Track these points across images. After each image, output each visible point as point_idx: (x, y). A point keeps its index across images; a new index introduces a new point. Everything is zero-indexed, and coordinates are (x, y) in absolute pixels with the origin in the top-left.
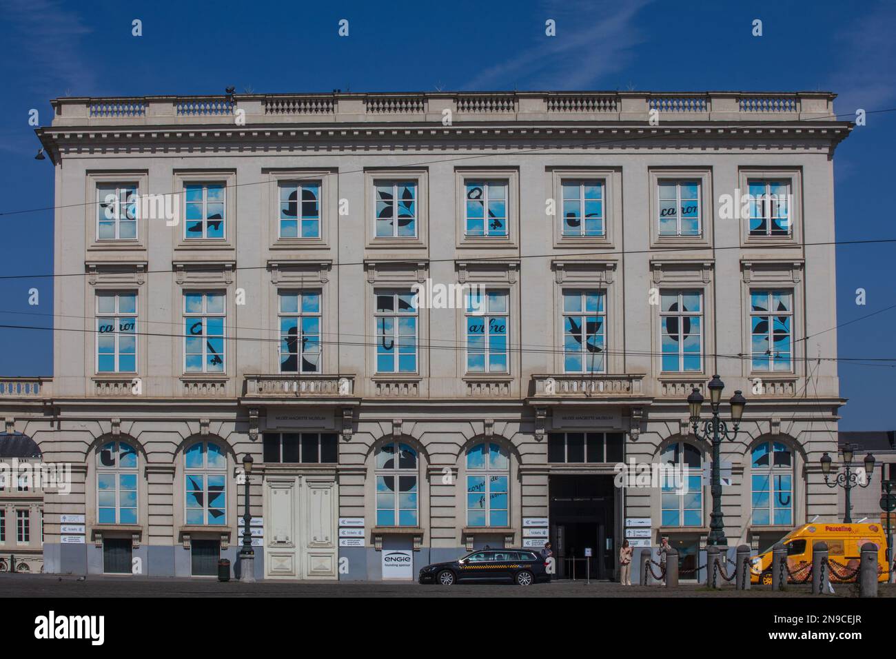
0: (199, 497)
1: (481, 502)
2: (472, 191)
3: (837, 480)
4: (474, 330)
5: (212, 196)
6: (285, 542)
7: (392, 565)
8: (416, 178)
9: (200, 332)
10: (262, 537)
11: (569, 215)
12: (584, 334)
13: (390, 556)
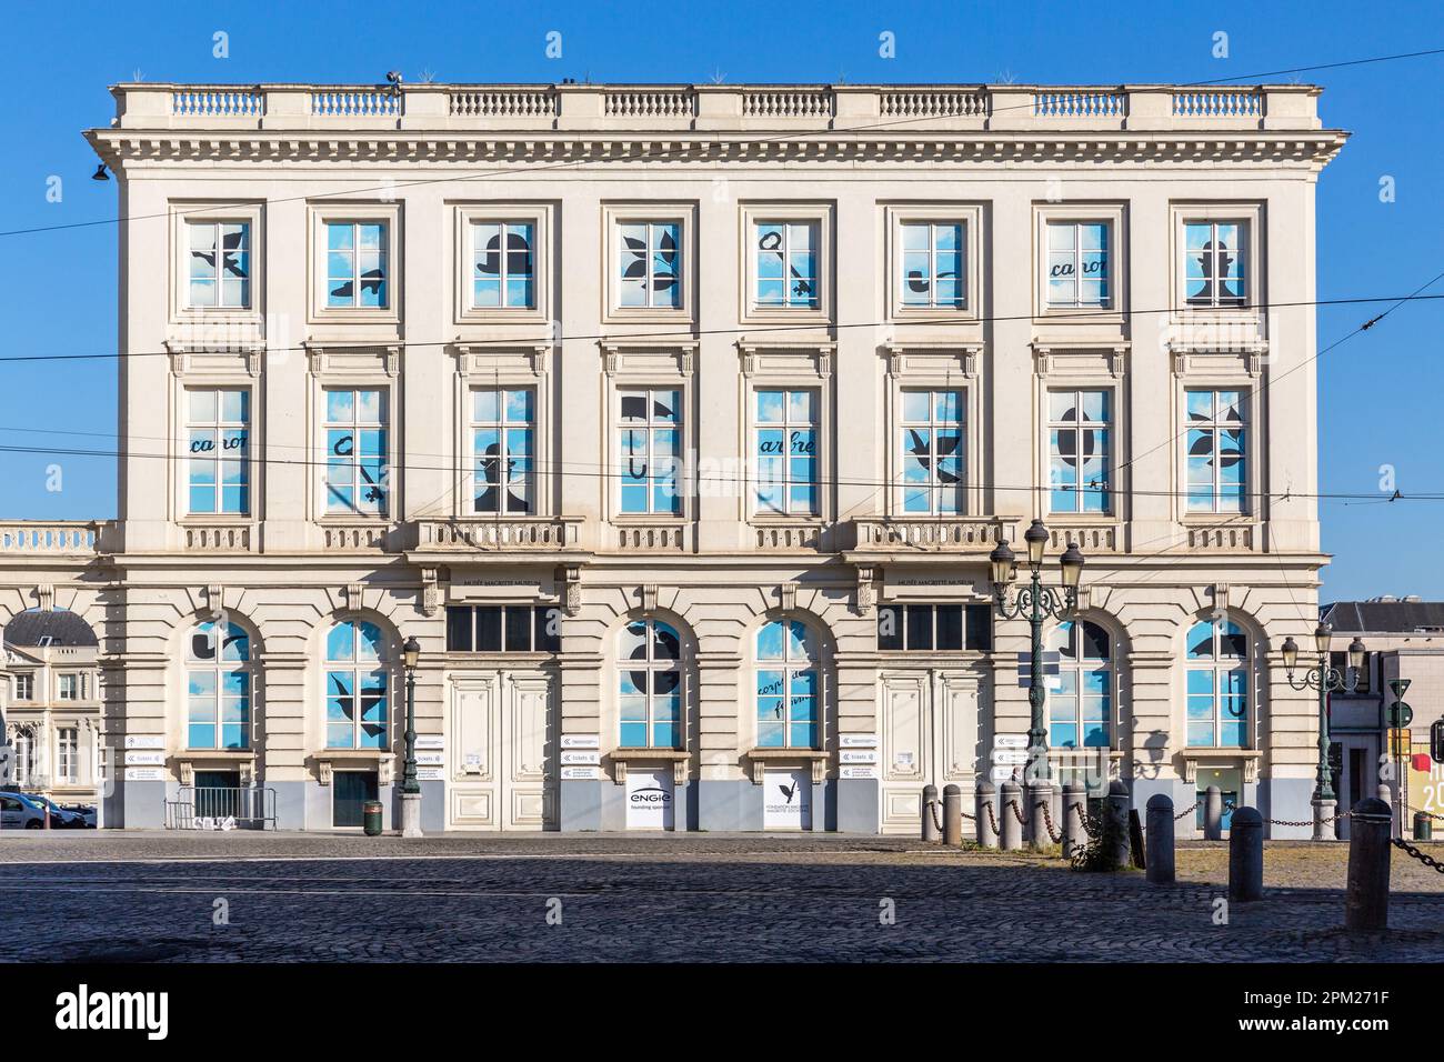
0: (347, 706)
1: (777, 710)
2: (766, 237)
3: (1307, 679)
4: (768, 449)
5: (367, 242)
6: (478, 773)
7: (643, 807)
8: (680, 216)
9: (349, 452)
10: (441, 766)
11: (912, 274)
12: (934, 455)
13: (639, 794)
